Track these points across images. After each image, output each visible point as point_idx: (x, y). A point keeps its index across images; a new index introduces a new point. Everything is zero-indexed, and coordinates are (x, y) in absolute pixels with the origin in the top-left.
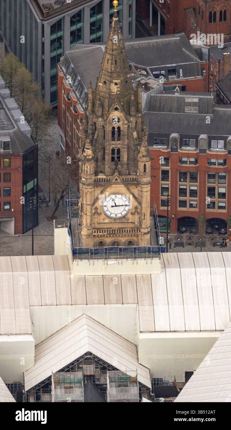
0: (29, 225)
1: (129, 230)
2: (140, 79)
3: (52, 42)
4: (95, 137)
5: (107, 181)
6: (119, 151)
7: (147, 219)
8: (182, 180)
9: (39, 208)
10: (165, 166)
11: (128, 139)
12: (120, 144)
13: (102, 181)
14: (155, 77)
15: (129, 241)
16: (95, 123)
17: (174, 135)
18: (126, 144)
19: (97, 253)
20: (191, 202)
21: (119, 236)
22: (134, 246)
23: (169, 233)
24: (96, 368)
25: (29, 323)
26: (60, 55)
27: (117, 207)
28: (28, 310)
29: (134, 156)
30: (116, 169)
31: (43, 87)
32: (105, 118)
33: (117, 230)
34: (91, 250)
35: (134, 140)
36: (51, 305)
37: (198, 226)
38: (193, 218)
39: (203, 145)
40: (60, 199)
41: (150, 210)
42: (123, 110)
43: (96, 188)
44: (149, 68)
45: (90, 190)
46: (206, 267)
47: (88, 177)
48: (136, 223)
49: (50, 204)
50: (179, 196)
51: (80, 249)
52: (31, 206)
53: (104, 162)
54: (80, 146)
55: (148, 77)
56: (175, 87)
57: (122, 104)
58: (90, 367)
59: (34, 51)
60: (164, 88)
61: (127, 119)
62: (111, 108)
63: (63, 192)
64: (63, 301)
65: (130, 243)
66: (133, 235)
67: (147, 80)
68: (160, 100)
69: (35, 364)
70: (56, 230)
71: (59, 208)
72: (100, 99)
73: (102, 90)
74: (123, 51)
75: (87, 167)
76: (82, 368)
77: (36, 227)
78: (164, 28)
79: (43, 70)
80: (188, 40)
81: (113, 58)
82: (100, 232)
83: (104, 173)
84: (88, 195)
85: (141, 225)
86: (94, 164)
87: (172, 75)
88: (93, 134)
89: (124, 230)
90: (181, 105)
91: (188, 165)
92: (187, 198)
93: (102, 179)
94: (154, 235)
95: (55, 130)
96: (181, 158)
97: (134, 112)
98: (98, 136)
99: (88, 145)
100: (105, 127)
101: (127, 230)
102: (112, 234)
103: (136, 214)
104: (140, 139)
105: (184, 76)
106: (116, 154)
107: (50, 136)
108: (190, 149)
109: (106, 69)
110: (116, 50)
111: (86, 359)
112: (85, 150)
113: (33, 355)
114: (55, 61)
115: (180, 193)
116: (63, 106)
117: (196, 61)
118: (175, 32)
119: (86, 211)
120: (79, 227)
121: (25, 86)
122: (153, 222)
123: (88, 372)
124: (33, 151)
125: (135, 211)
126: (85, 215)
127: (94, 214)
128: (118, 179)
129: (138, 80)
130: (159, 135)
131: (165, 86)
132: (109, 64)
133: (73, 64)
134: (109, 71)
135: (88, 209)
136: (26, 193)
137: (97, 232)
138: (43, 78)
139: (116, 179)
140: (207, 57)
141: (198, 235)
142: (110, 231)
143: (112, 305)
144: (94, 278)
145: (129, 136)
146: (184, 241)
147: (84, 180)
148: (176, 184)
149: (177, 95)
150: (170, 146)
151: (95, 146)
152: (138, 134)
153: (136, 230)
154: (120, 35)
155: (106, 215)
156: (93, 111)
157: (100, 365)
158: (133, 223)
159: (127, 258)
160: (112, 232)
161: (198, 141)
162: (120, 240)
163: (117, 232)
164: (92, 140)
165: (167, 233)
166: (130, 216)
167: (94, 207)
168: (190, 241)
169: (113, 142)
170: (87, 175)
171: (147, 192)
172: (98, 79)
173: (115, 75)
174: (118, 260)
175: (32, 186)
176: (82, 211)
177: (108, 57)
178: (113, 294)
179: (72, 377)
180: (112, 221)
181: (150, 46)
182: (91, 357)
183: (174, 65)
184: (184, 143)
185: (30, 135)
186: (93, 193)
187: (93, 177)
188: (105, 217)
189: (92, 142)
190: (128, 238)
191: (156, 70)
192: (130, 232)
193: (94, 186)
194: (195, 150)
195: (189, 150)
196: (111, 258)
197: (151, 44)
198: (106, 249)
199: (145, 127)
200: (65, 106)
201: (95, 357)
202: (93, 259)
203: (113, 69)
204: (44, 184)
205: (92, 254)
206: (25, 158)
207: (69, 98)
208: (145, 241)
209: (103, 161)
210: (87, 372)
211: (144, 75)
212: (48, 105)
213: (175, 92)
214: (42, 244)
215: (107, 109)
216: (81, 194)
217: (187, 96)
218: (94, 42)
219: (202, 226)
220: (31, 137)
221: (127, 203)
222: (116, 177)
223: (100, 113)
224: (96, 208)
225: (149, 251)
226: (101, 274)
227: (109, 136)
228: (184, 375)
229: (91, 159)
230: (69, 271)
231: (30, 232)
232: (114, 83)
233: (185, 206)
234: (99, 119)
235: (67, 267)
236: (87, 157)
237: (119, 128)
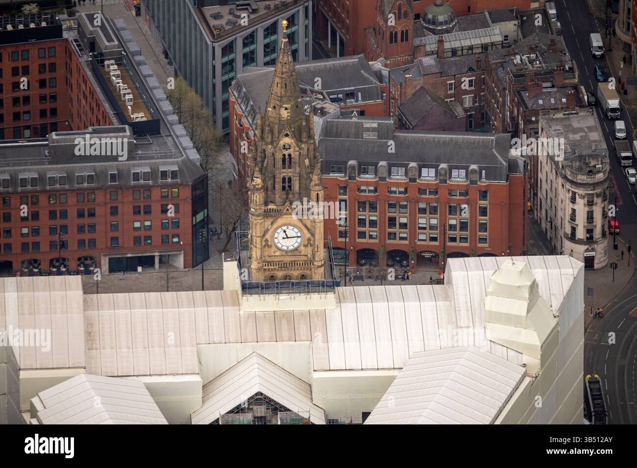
0: (200, 259)
1: (301, 263)
2: (315, 103)
3: (224, 65)
4: (264, 165)
5: (278, 211)
6: (290, 179)
7: (320, 251)
8: (361, 210)
9: (209, 240)
10: (343, 195)
11: (299, 167)
12: (291, 172)
13: (273, 212)
14: (332, 102)
15: (302, 274)
16: (264, 151)
17: (352, 162)
18: (298, 172)
19: (268, 288)
20: (371, 233)
21: (291, 269)
22: (307, 280)
23: (348, 266)
24: (268, 409)
25: (197, 362)
26: (232, 79)
27: (289, 239)
28: (195, 349)
29: (306, 184)
30: (287, 198)
31: (214, 113)
32: (275, 145)
33: (289, 263)
34: (261, 284)
35: (306, 167)
36: (220, 343)
37: (378, 259)
38: (372, 250)
39: (383, 172)
40: (232, 231)
41: (324, 242)
42: (294, 137)
43: (266, 219)
44: (326, 92)
45: (259, 221)
46: (384, 301)
47: (257, 208)
48: (309, 256)
49: (222, 236)
50: (358, 227)
51: (249, 284)
52: (200, 239)
53: (275, 192)
54: (249, 175)
55: (324, 102)
56: (353, 111)
57: (293, 129)
58: (261, 408)
59: (205, 74)
60: (341, 113)
61: (298, 146)
62: (280, 134)
63: (235, 224)
64: (232, 339)
65: (303, 277)
66: (306, 269)
67: (323, 104)
68: (337, 125)
69: (203, 405)
70: (225, 264)
71: (231, 240)
72: (269, 125)
73: (271, 115)
74: (294, 74)
75: (256, 196)
76: (252, 409)
77: (206, 261)
78: (343, 50)
79: (214, 95)
80: (367, 62)
81: (283, 81)
82: (271, 266)
83: (275, 203)
84: (258, 226)
85: (314, 258)
86: (263, 193)
87: (350, 99)
88: (263, 162)
89: (296, 263)
90: (359, 131)
91: (367, 194)
92: (367, 229)
93: (273, 210)
94: (328, 268)
95: (227, 158)
96: (360, 187)
97: (306, 138)
98: (268, 163)
99: (257, 174)
100: (275, 155)
101: (300, 263)
102: (284, 267)
103: (309, 246)
104: (312, 166)
105: (363, 100)
106: (287, 182)
107: (221, 164)
108: (369, 177)
109: (276, 93)
110: (286, 72)
111: (256, 400)
112: (254, 178)
113: (201, 396)
114: (226, 84)
115: (359, 223)
116: (235, 133)
117: (376, 84)
118: (354, 53)
119: (256, 243)
120: (249, 260)
121: (194, 111)
122: (327, 254)
123: (259, 413)
124: (203, 180)
125: (308, 243)
126: (254, 248)
127: (265, 246)
128: (289, 209)
129: (313, 104)
130: (337, 163)
131: (342, 110)
132: (279, 88)
133: (245, 88)
134: (279, 95)
135: (257, 241)
136: (195, 225)
137: (268, 266)
138: (214, 103)
139: (288, 210)
140: (387, 80)
141: (378, 268)
142: (281, 264)
143: (284, 342)
144: (265, 314)
145: (301, 164)
146: (364, 274)
147: (253, 210)
148: (355, 214)
149: (354, 120)
150: (347, 175)
151: (264, 174)
152: (310, 162)
153: (309, 264)
154: (290, 58)
155: (277, 247)
156: (262, 138)
157: (272, 405)
158: (306, 256)
159: (300, 293)
160: (283, 266)
161: (377, 168)
162: (292, 274)
163: (289, 265)
164: (261, 169)
165: (345, 266)
166: (302, 248)
167: (264, 239)
168: (370, 275)
169: (284, 170)
170: (256, 206)
171: (320, 222)
172: (267, 103)
173: (285, 99)
174: (290, 294)
175: (202, 218)
176: (251, 244)
177: (277, 80)
178: (285, 331)
179: (241, 418)
180: (284, 253)
181: (326, 68)
182: (262, 397)
183: (352, 88)
184: (362, 170)
185: (199, 163)
186: (263, 224)
187: (263, 208)
188: (276, 249)
189: (262, 171)
190: (301, 272)
191: (333, 93)
192: (302, 265)
193: (264, 217)
194: (375, 178)
195: (367, 178)
196: (283, 293)
197: (328, 66)
198: (277, 283)
199: (318, 154)
200: (238, 132)
201: (266, 397)
202: (263, 294)
203: (283, 93)
204: (215, 216)
205: (262, 288)
206: (194, 188)
207: (241, 124)
208: (319, 275)
209: (273, 191)
210: (257, 413)
211: (319, 99)
212: (220, 131)
213: (353, 117)
214: (213, 279)
215: (277, 135)
216: (251, 225)
217: (365, 121)
218: (269, 64)
219: (382, 258)
220: (201, 165)
221: (299, 235)
222: (288, 207)
223: (269, 140)
224: (267, 240)
225: (323, 285)
226: (273, 309)
227: (279, 163)
228: (361, 416)
229: (261, 189)
230: (238, 307)
231: (200, 266)
232: (283, 108)
233: (365, 238)
234: (269, 146)
235: (237, 303)
236: (256, 186)
237: (290, 155)
